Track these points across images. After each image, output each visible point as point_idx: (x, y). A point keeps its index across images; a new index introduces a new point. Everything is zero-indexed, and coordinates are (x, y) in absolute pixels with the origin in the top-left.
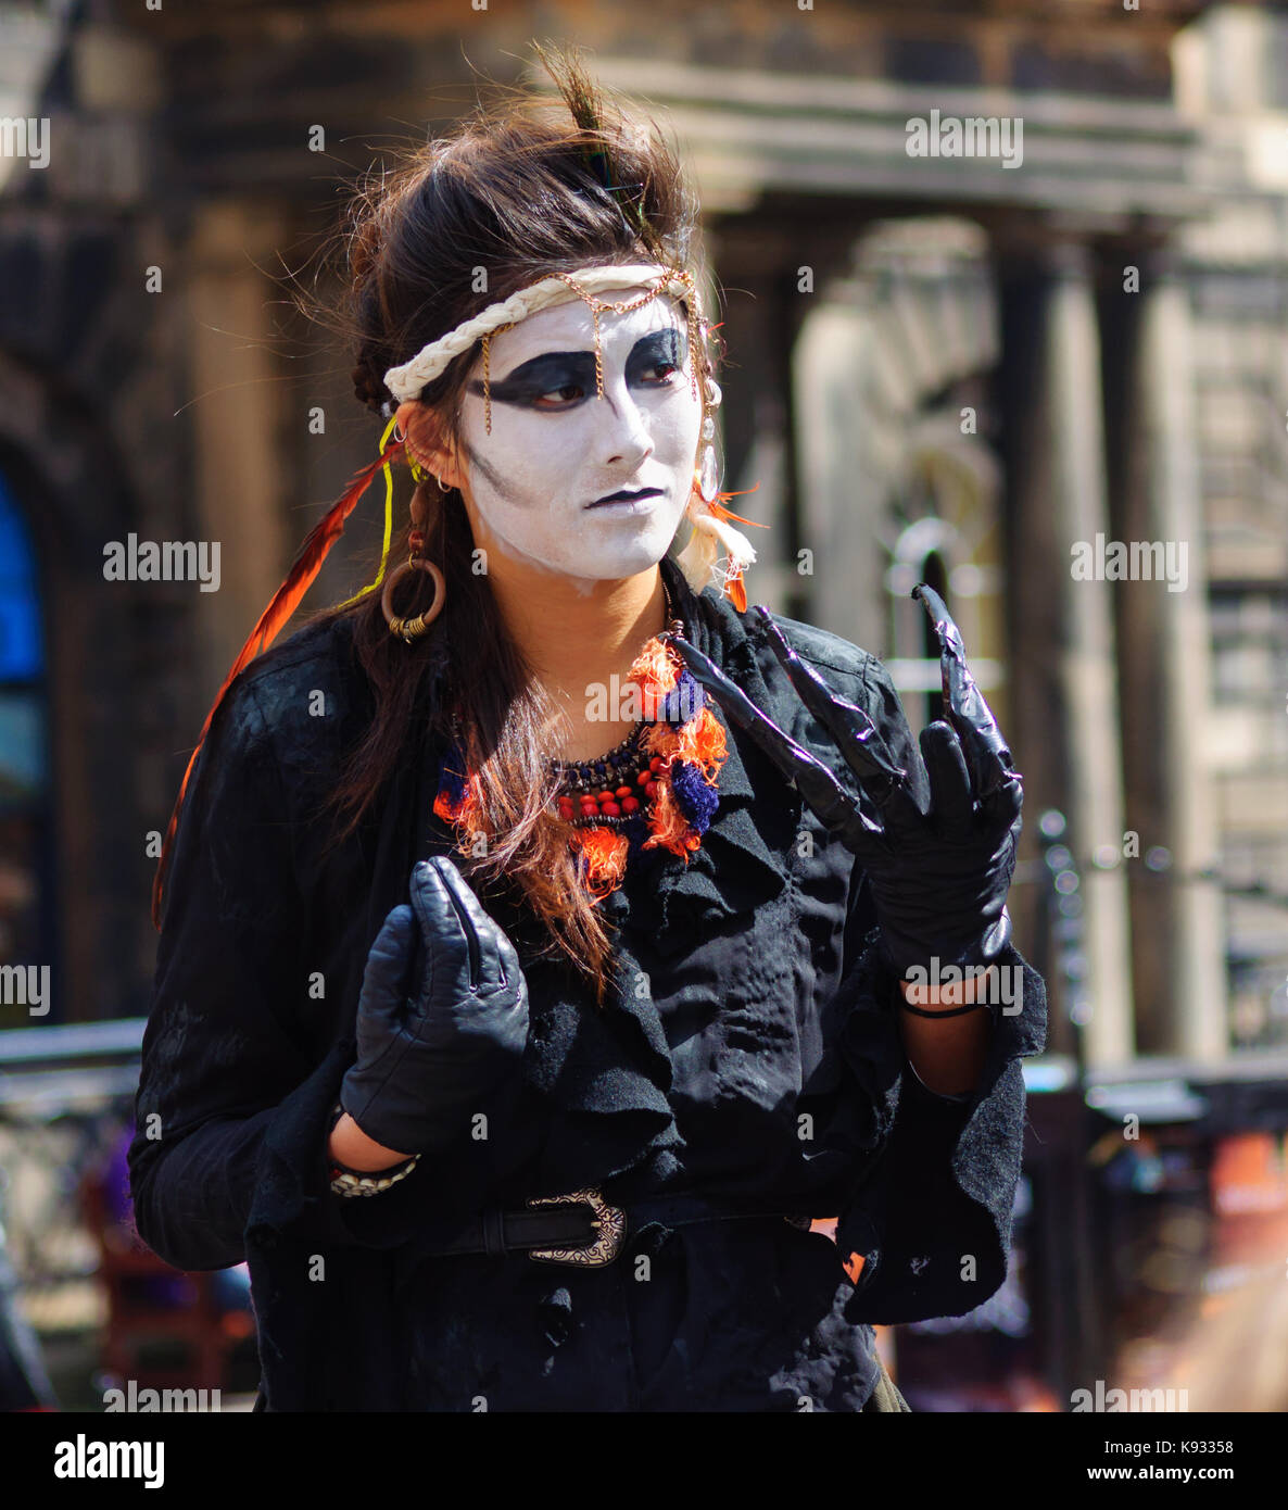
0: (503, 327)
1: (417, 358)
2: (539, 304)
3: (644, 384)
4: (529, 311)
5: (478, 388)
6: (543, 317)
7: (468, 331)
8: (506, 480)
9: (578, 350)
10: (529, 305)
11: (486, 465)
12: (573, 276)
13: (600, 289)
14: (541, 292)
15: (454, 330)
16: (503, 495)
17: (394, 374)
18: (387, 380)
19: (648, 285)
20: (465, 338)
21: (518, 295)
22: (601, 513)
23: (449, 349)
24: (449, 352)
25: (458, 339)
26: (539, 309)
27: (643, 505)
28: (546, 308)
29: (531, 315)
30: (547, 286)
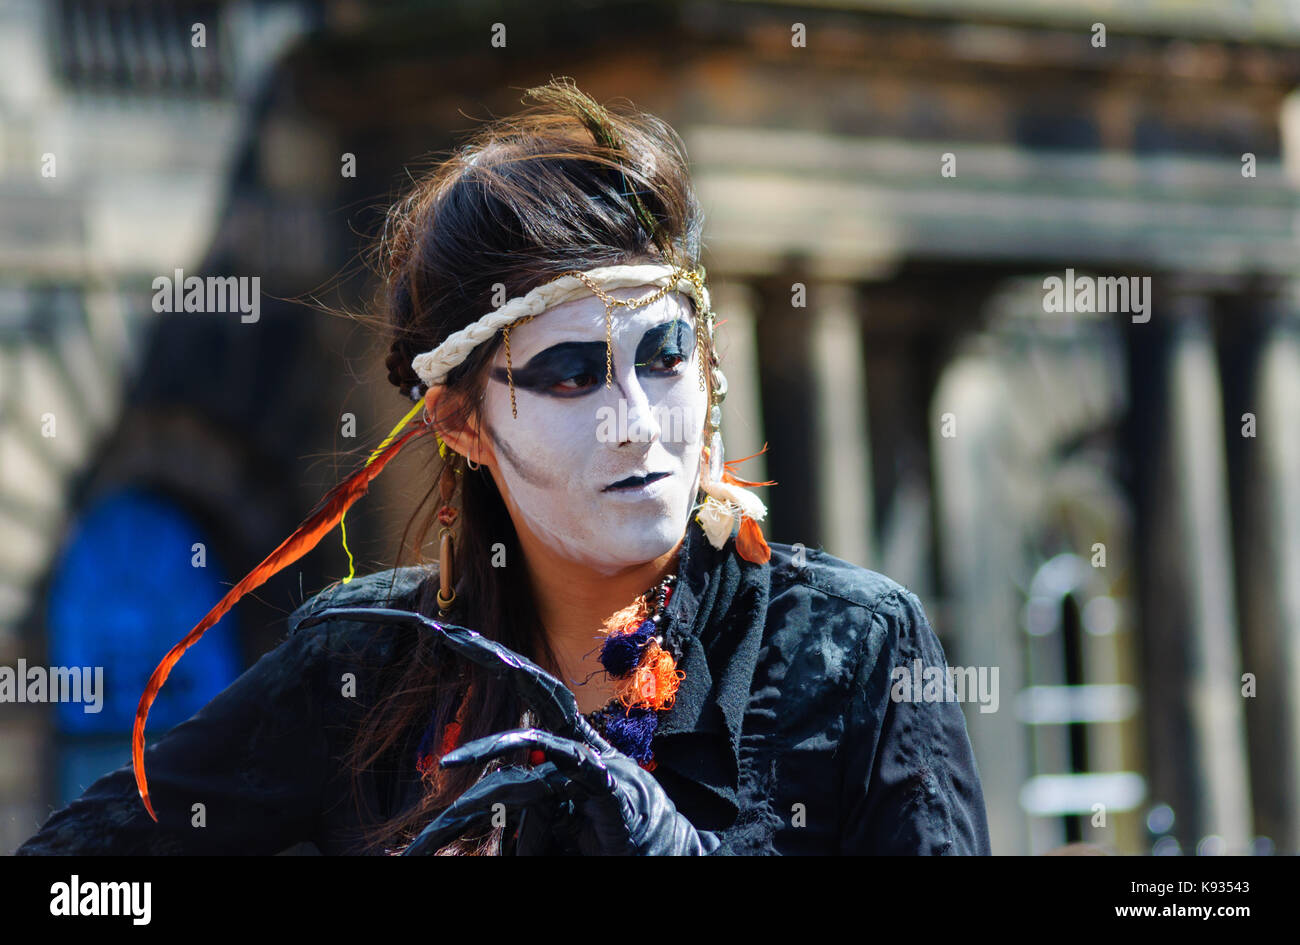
0: (522, 320)
1: (442, 345)
2: (556, 299)
3: (653, 374)
4: (547, 305)
5: (501, 376)
6: (559, 311)
7: (490, 323)
8: (524, 462)
9: (593, 340)
10: (547, 299)
11: (506, 447)
12: (589, 274)
13: (614, 286)
14: (557, 288)
15: (477, 321)
16: (523, 476)
17: (420, 360)
18: (415, 365)
19: (659, 284)
20: (487, 328)
21: (537, 290)
22: (614, 497)
23: (472, 338)
24: (473, 341)
25: (481, 329)
26: (556, 304)
27: (651, 488)
28: (563, 303)
29: (548, 309)
30: (563, 283)
